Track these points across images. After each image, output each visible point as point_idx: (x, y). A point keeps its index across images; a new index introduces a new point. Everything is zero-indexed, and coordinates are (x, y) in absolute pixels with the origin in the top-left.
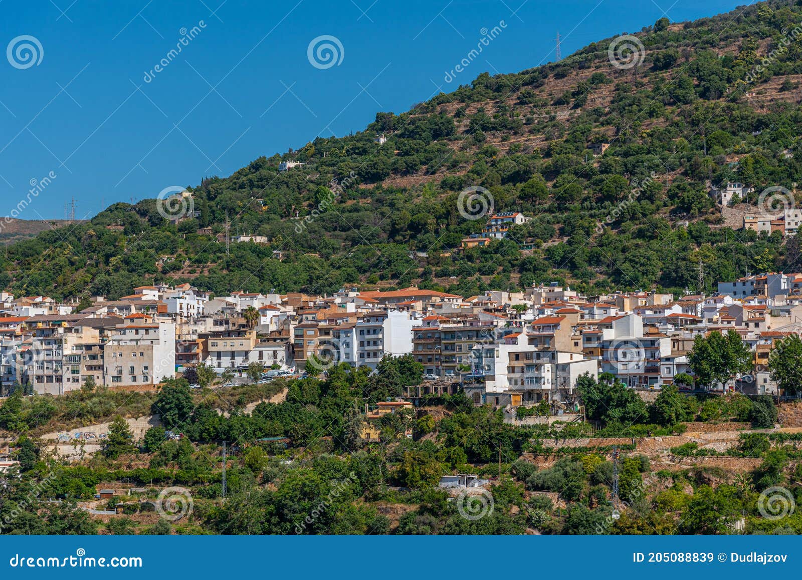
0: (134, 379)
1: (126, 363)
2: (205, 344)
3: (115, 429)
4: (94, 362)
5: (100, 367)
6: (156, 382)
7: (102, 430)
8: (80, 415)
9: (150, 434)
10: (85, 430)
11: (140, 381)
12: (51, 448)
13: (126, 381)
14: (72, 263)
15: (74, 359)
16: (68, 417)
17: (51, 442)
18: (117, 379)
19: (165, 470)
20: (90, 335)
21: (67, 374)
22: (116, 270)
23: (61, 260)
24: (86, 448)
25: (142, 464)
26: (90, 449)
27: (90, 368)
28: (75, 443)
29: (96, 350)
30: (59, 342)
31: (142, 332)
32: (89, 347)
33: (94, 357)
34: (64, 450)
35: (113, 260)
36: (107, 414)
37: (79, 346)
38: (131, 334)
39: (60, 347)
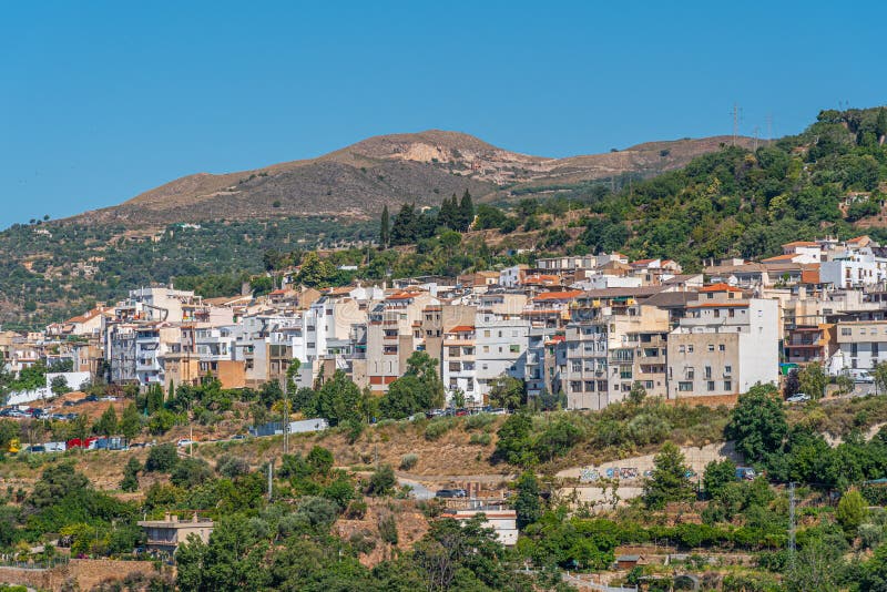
0: (711, 386)
1: (699, 361)
2: (833, 332)
3: (664, 464)
4: (653, 361)
5: (662, 368)
6: (743, 391)
7: (645, 464)
8: (616, 442)
9: (712, 470)
10: (622, 464)
11: (720, 390)
12: (568, 491)
13: (700, 389)
14: (719, 208)
15: (625, 356)
16: (599, 444)
17: (570, 482)
18: (687, 385)
19: (722, 527)
20: (653, 319)
21: (615, 379)
22: (779, 217)
23: (702, 202)
24: (621, 492)
25: (691, 516)
26: (627, 493)
27: (647, 368)
28: (603, 484)
29: (656, 341)
30: (603, 329)
31: (724, 313)
32: (647, 337)
33: (653, 352)
34: (588, 494)
35: (775, 201)
36: (656, 440)
37: (633, 336)
38: (707, 317)
39: (604, 339)
